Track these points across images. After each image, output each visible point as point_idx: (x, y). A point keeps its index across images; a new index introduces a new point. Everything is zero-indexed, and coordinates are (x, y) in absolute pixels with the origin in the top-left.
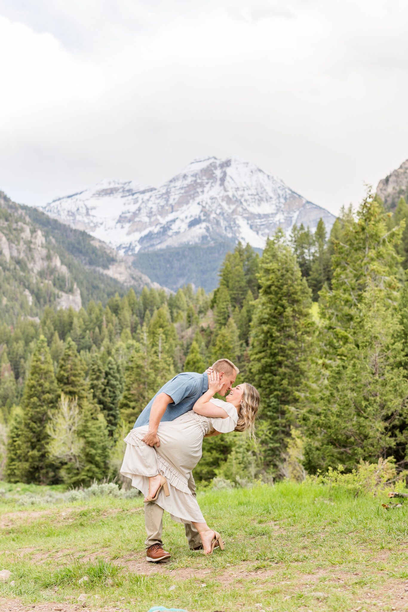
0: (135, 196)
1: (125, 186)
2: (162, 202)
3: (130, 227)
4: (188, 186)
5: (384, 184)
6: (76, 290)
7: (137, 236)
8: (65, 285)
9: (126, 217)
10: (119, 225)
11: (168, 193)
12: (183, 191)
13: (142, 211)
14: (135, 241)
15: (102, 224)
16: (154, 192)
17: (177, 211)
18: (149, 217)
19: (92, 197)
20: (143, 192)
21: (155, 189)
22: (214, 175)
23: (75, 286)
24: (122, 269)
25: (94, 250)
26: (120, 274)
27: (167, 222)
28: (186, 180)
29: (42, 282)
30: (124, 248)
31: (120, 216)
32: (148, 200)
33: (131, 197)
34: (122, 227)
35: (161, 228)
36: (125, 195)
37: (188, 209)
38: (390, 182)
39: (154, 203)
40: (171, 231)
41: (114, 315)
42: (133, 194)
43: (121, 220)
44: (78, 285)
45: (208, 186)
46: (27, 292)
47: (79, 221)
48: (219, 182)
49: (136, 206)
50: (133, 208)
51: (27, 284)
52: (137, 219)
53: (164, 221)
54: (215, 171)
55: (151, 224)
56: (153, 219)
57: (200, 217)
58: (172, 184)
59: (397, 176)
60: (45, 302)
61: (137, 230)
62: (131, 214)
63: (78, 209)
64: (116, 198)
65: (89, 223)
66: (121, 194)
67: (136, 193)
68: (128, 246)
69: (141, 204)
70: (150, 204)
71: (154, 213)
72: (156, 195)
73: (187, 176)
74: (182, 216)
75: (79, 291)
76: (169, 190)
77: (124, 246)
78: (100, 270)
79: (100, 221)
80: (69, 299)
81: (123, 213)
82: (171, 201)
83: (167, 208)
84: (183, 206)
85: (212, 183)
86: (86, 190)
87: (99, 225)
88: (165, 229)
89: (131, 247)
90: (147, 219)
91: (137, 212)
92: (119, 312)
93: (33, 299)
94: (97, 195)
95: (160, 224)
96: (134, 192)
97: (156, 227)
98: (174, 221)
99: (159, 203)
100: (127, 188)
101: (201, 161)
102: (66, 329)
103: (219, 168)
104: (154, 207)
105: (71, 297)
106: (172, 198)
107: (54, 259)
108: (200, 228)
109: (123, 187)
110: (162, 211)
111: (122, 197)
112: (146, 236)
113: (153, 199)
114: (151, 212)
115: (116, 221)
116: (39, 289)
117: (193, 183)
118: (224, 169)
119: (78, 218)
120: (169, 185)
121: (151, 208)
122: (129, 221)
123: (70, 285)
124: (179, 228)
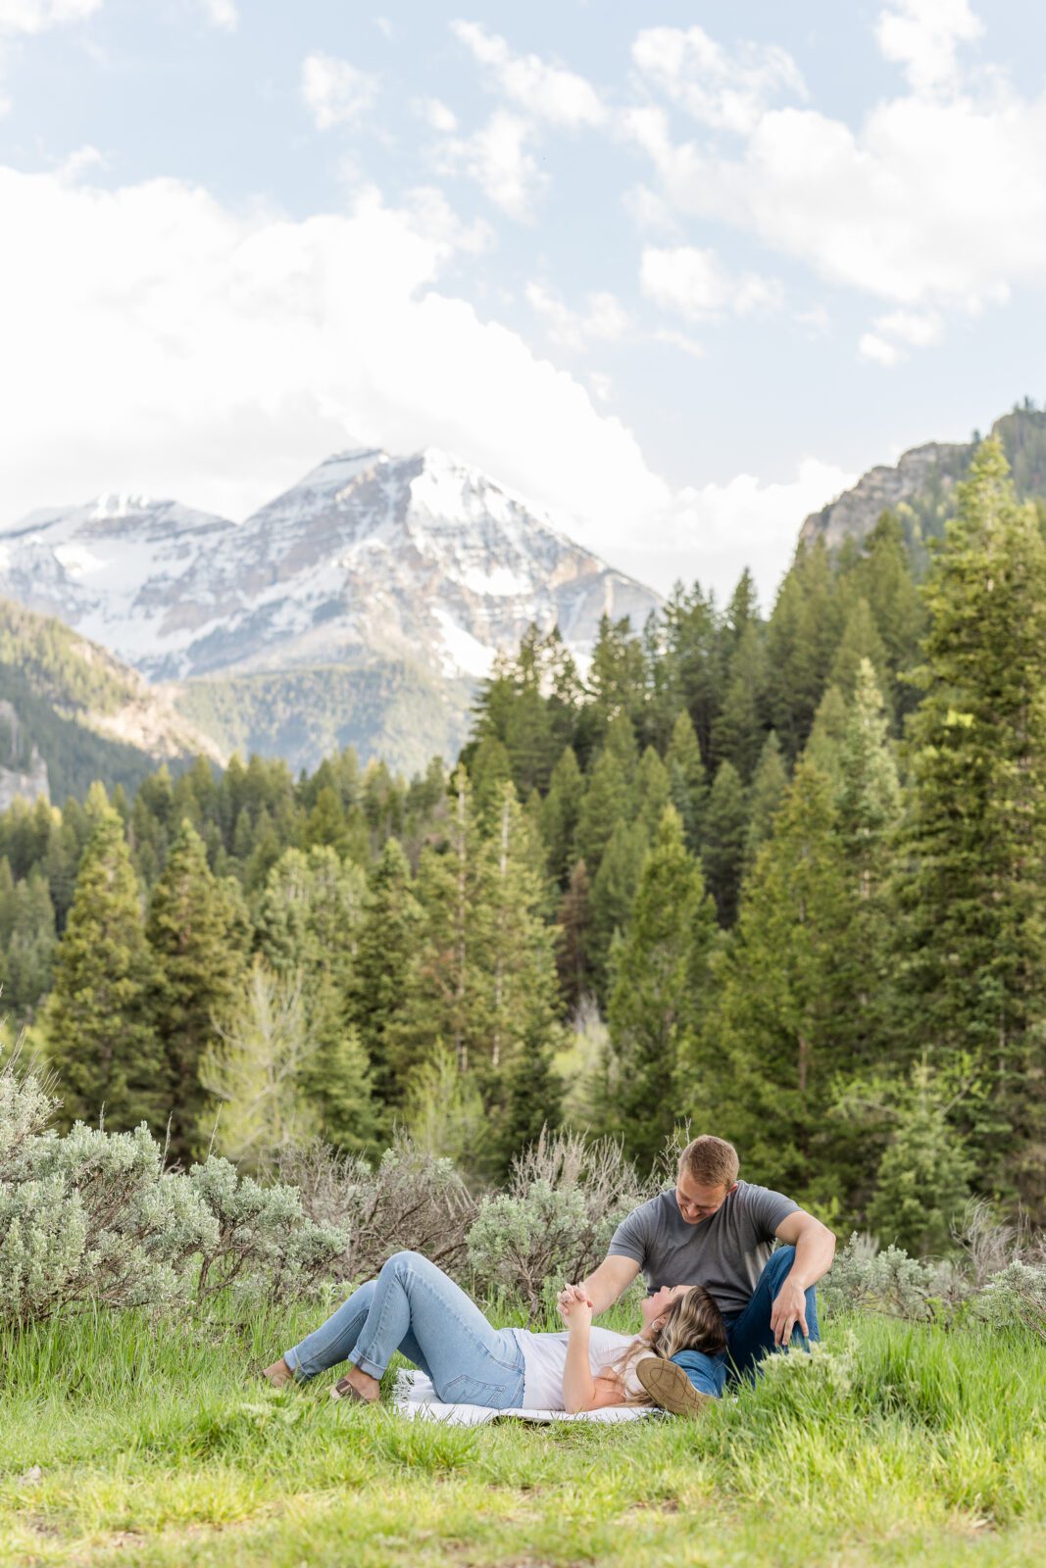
0: (182, 540)
1: (158, 513)
2: (251, 558)
3: (166, 615)
4: (316, 518)
5: (817, 525)
6: (38, 763)
7: (184, 639)
8: (10, 750)
9: (157, 591)
10: (140, 610)
11: (265, 535)
12: (302, 532)
13: (198, 578)
14: (181, 651)
15: (96, 605)
16: (229, 530)
17: (286, 579)
18: (217, 593)
19: (73, 537)
20: (203, 531)
21: (233, 525)
22: (381, 495)
23: (35, 754)
24: (149, 717)
25: (79, 669)
26: (143, 731)
27: (262, 608)
28: (310, 503)
30: (151, 667)
31: (143, 588)
32: (215, 551)
33: (170, 542)
34: (148, 616)
35: (245, 620)
36: (156, 535)
37: (315, 575)
38: (832, 521)
39: (230, 560)
40: (271, 630)
41: (155, 819)
42: (177, 535)
43: (148, 596)
44: (40, 752)
45: (366, 521)
47: (39, 596)
48: (391, 514)
49: (184, 565)
50: (177, 568)
52: (185, 597)
53: (253, 603)
54: (383, 486)
55: (219, 611)
56: (225, 599)
57: (342, 595)
58: (277, 514)
59: (850, 507)
61: (184, 625)
62: (170, 583)
63: (37, 567)
64: (134, 541)
65: (63, 603)
66: (147, 534)
67: (184, 532)
68: (161, 661)
69: (197, 560)
70: (219, 561)
71: (227, 584)
72: (234, 540)
73: (315, 495)
74: (299, 594)
75: (43, 767)
76: (267, 527)
77: (150, 662)
78: (94, 717)
79: (92, 598)
80: (18, 785)
81: (150, 581)
82: (272, 556)
83: (262, 571)
84: (301, 568)
85: (375, 514)
86: (59, 520)
87: (90, 608)
88: (258, 622)
89: (169, 666)
90: (210, 598)
91: (187, 579)
92: (170, 813)
94: (86, 534)
95: (245, 611)
96: (179, 529)
97: (232, 618)
98: (277, 605)
99: (241, 560)
100: (163, 519)
101: (348, 460)
102: (30, 852)
103: (393, 479)
104: (230, 567)
105: (24, 780)
106: (274, 547)
108: (344, 625)
109: (152, 516)
110: (249, 580)
111: (150, 540)
112: (207, 640)
113: (227, 547)
114: (222, 581)
115: (132, 599)
117: (327, 512)
118: (405, 482)
119: (38, 587)
120: (268, 515)
121: (223, 570)
122: (166, 601)
123: (21, 750)
124: (291, 622)
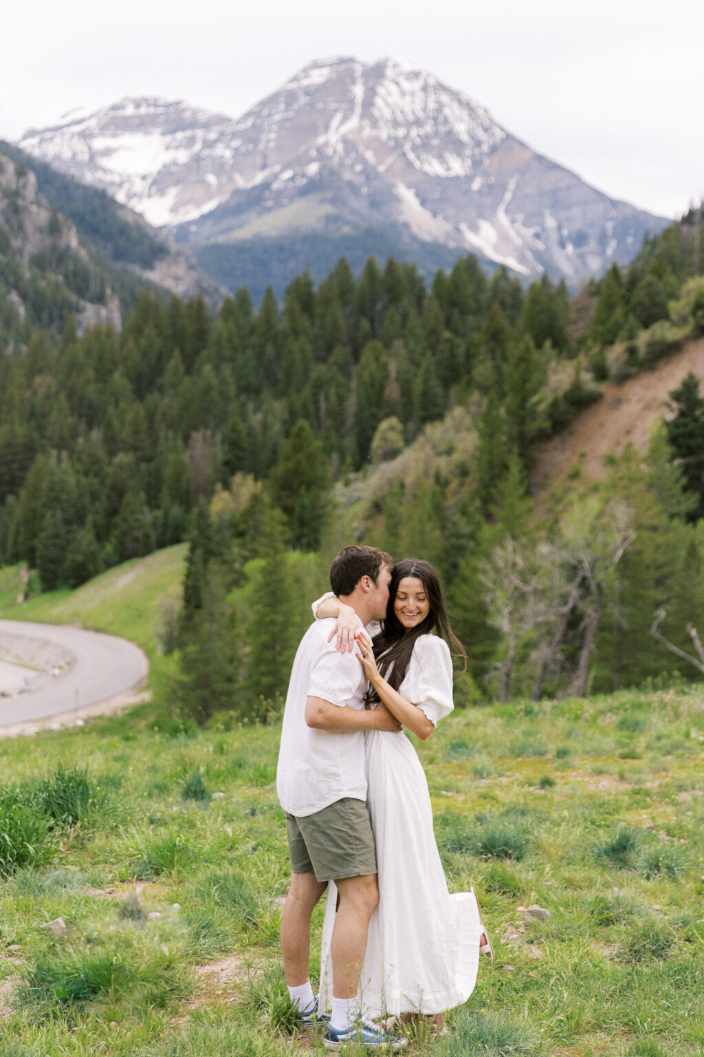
0: (190, 132)
1: (170, 111)
3: (177, 195)
6: (112, 299)
7: (194, 212)
8: (89, 287)
9: (170, 175)
10: (155, 190)
11: (257, 129)
12: (287, 126)
16: (226, 124)
17: (274, 164)
18: (218, 176)
19: (102, 131)
21: (229, 120)
22: (350, 95)
23: (109, 292)
24: (180, 270)
25: (124, 229)
26: (177, 279)
29: (44, 278)
31: (160, 172)
33: (180, 134)
34: (163, 194)
36: (168, 129)
39: (228, 148)
40: (263, 204)
42: (185, 129)
43: (162, 179)
45: (338, 116)
46: (14, 297)
48: (359, 111)
49: (192, 153)
50: (184, 156)
51: (12, 279)
52: (192, 179)
53: (248, 184)
54: (351, 87)
55: (221, 189)
56: (224, 180)
57: (321, 178)
58: (266, 111)
60: (51, 320)
61: (192, 202)
62: (180, 167)
63: (74, 155)
64: (151, 136)
66: (162, 129)
67: (191, 126)
69: (202, 149)
71: (226, 168)
72: (231, 132)
73: (297, 95)
75: (116, 302)
76: (259, 122)
78: (136, 269)
80: (97, 313)
81: (164, 166)
82: (263, 145)
85: (345, 111)
89: (182, 235)
91: (195, 164)
93: (26, 310)
95: (241, 190)
96: (186, 124)
100: (173, 115)
103: (360, 81)
104: (228, 155)
105: (102, 311)
106: (264, 138)
107: (65, 231)
108: (323, 201)
109: (165, 113)
111: (163, 133)
113: (226, 138)
114: (222, 167)
115: (150, 181)
116: (36, 291)
117: (308, 108)
118: (371, 83)
120: (259, 113)
121: (222, 157)
122: (178, 182)
123: (98, 287)
